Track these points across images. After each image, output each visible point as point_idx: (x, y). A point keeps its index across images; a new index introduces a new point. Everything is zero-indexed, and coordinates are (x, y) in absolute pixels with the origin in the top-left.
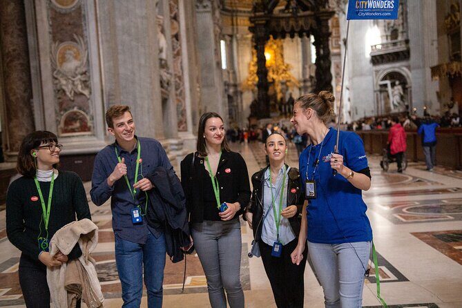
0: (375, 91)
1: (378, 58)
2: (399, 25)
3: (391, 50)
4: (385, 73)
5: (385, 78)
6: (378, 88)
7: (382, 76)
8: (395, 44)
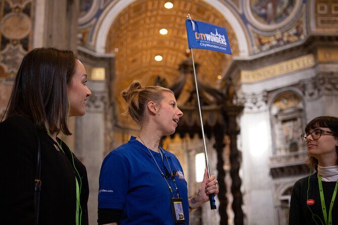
0: (276, 207)
1: (278, 170)
2: (299, 138)
3: (293, 162)
4: (286, 187)
5: (285, 193)
6: (279, 203)
7: (283, 190)
8: (297, 156)
